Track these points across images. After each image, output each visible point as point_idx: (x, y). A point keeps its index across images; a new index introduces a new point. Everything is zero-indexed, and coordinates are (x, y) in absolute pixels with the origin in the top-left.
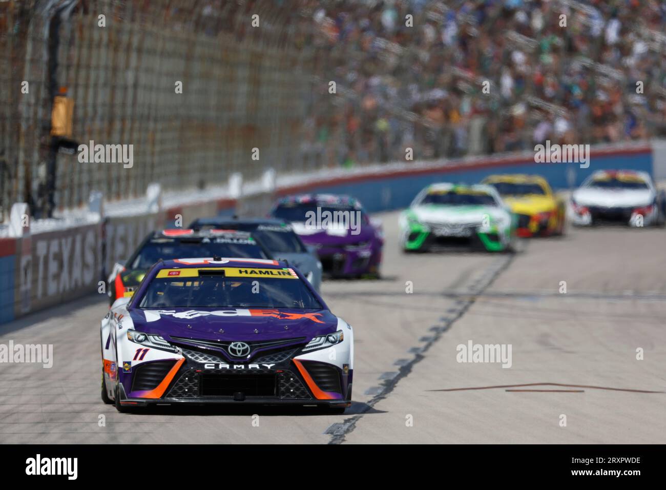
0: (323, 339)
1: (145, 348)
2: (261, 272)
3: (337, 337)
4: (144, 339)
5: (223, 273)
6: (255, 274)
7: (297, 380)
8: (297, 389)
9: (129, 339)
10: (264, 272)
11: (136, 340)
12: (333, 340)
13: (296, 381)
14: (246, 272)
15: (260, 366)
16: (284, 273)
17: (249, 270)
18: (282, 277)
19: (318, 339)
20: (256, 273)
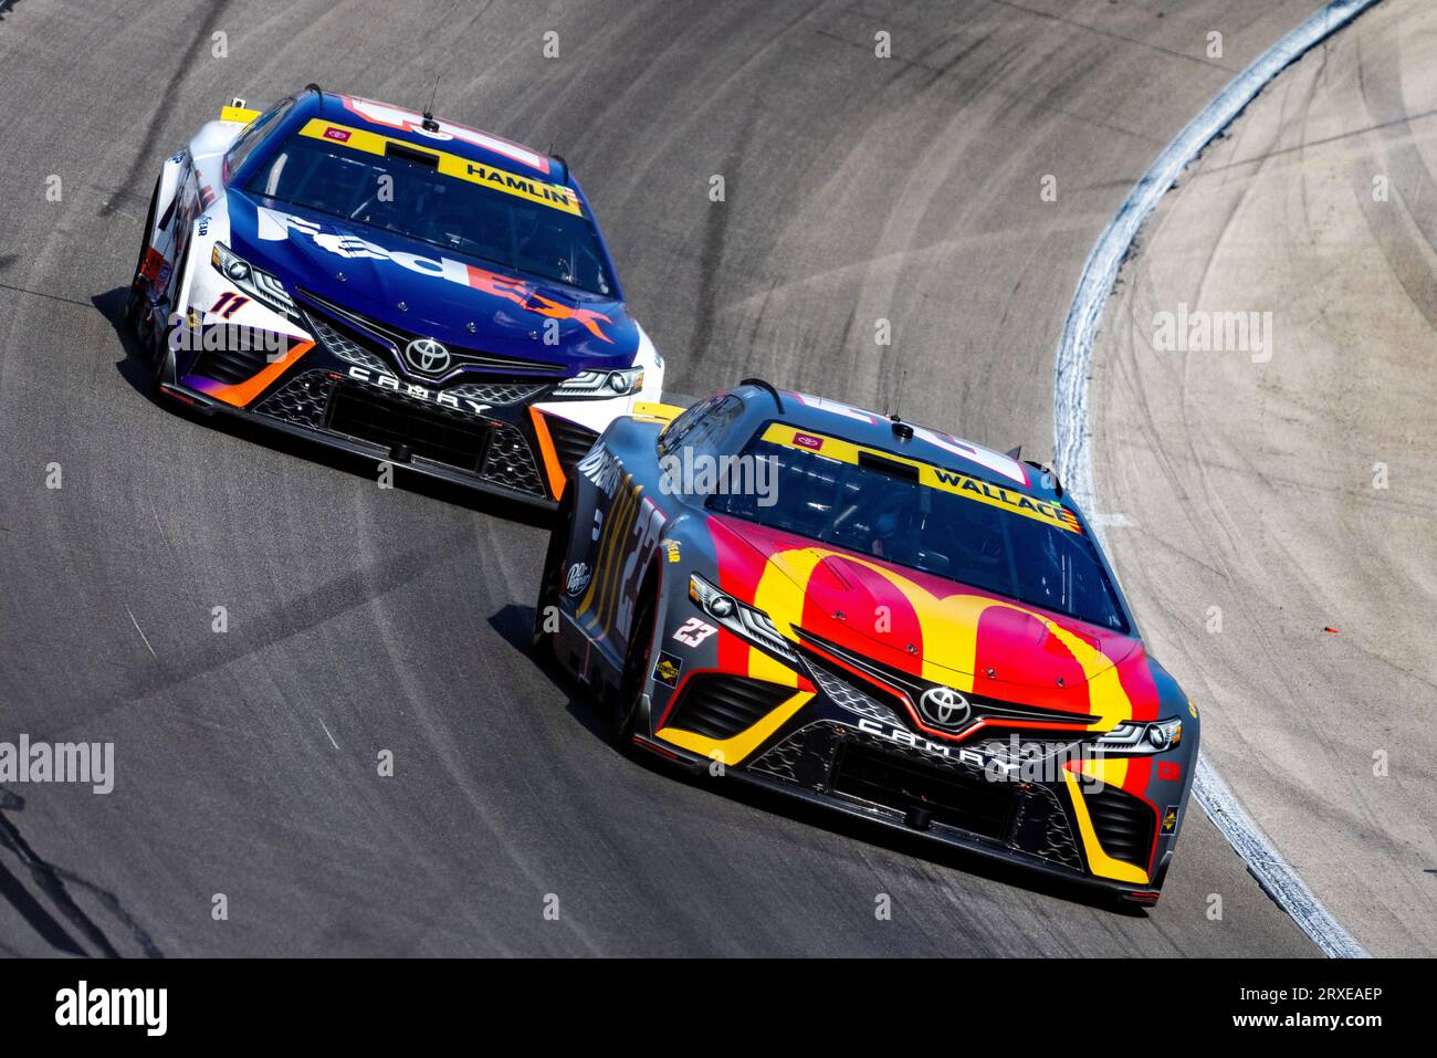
0: (601, 378)
1: (241, 294)
2: (510, 181)
3: (630, 380)
4: (243, 275)
5: (434, 161)
6: (499, 183)
7: (527, 451)
8: (522, 469)
9: (214, 264)
10: (517, 183)
11: (227, 270)
12: (620, 385)
13: (524, 453)
14: (482, 173)
15: (462, 402)
16: (555, 197)
17: (489, 170)
18: (550, 203)
19: (592, 375)
20: (500, 180)
